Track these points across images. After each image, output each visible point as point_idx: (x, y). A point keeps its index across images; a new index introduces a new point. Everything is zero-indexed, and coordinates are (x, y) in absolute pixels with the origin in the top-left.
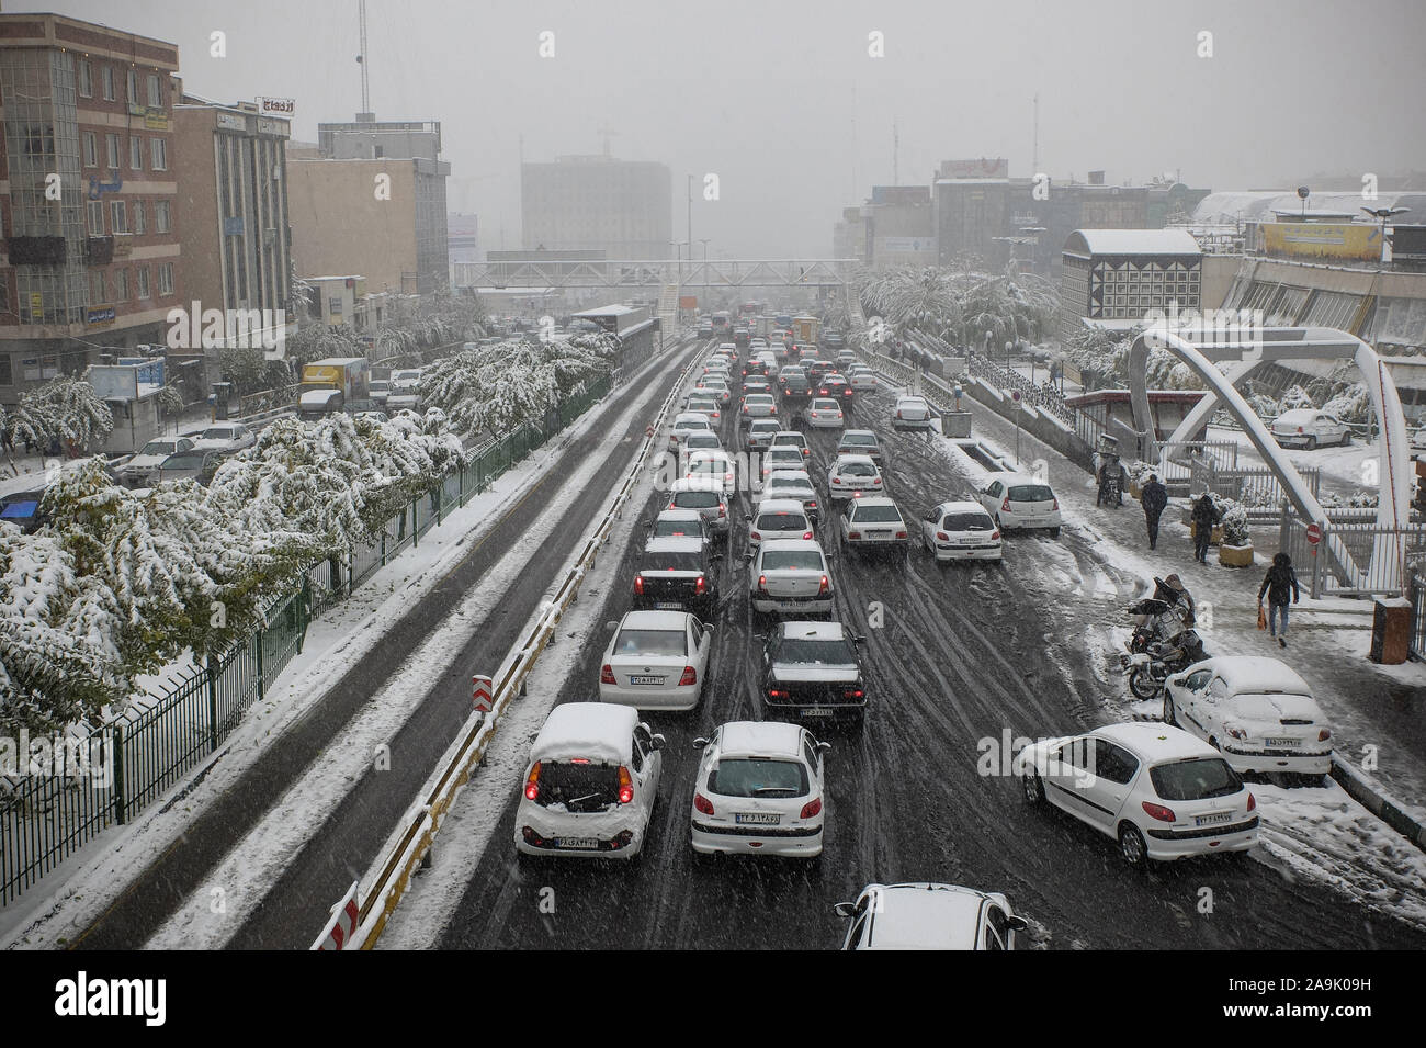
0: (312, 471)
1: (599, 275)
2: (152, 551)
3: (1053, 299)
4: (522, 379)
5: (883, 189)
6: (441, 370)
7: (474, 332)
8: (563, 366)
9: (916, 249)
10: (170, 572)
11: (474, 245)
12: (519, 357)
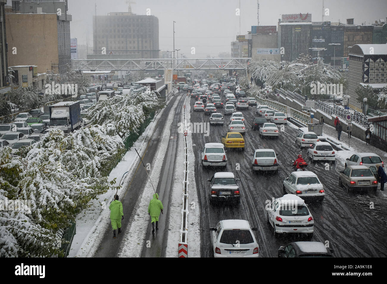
0: (74, 152)
1: (138, 65)
2: (45, 190)
3: (338, 75)
4: (133, 111)
5: (255, 27)
6: (96, 108)
7: (84, 90)
8: (146, 105)
9: (271, 53)
10: (54, 198)
11: (75, 52)
12: (126, 101)
